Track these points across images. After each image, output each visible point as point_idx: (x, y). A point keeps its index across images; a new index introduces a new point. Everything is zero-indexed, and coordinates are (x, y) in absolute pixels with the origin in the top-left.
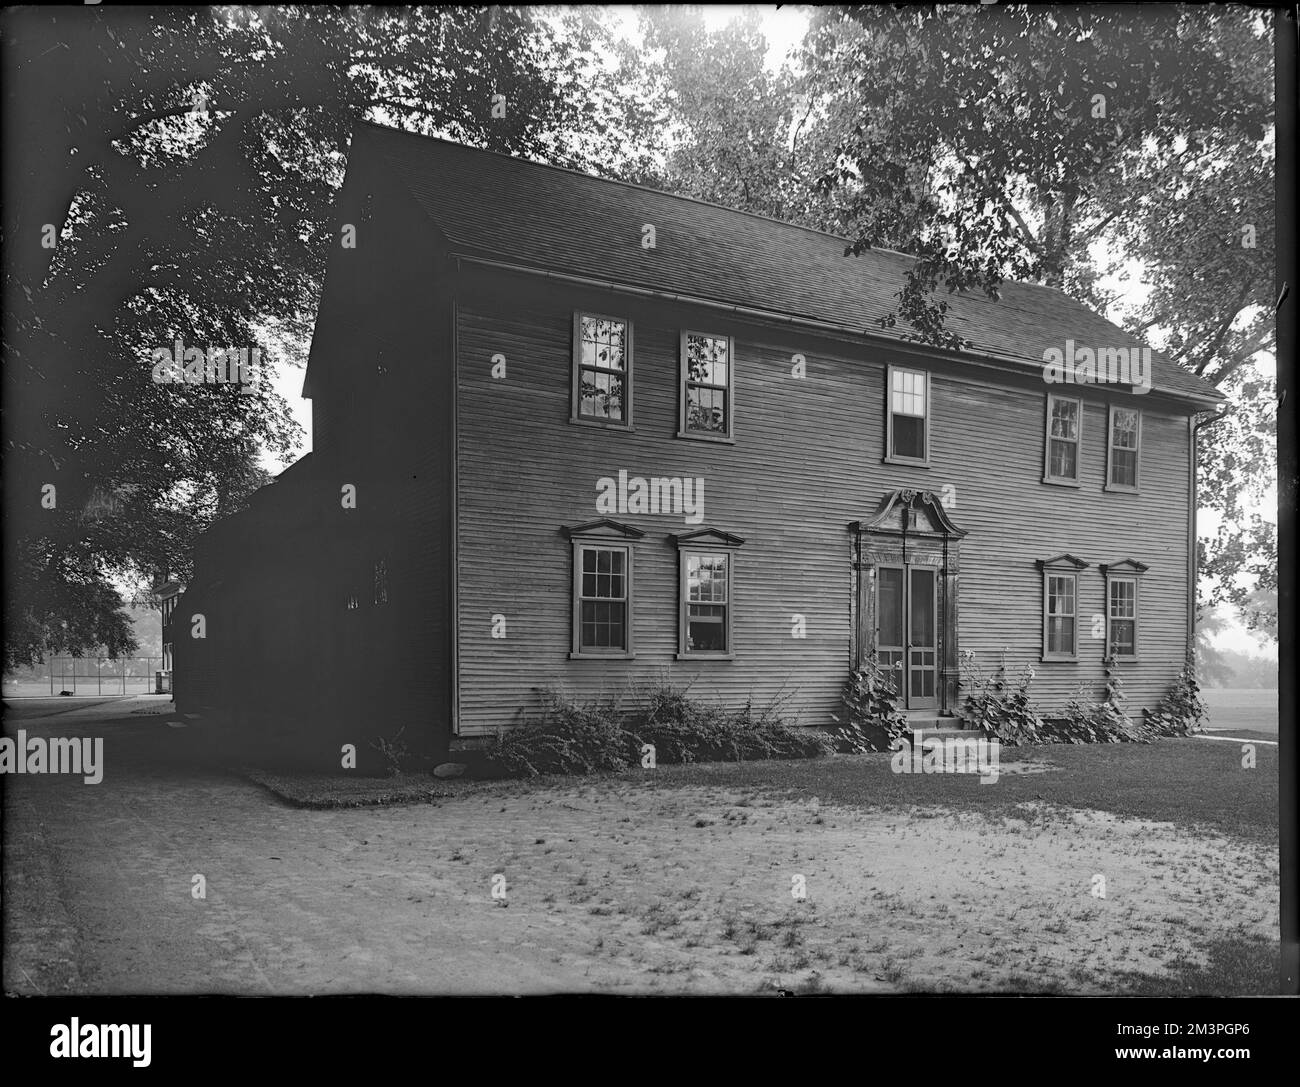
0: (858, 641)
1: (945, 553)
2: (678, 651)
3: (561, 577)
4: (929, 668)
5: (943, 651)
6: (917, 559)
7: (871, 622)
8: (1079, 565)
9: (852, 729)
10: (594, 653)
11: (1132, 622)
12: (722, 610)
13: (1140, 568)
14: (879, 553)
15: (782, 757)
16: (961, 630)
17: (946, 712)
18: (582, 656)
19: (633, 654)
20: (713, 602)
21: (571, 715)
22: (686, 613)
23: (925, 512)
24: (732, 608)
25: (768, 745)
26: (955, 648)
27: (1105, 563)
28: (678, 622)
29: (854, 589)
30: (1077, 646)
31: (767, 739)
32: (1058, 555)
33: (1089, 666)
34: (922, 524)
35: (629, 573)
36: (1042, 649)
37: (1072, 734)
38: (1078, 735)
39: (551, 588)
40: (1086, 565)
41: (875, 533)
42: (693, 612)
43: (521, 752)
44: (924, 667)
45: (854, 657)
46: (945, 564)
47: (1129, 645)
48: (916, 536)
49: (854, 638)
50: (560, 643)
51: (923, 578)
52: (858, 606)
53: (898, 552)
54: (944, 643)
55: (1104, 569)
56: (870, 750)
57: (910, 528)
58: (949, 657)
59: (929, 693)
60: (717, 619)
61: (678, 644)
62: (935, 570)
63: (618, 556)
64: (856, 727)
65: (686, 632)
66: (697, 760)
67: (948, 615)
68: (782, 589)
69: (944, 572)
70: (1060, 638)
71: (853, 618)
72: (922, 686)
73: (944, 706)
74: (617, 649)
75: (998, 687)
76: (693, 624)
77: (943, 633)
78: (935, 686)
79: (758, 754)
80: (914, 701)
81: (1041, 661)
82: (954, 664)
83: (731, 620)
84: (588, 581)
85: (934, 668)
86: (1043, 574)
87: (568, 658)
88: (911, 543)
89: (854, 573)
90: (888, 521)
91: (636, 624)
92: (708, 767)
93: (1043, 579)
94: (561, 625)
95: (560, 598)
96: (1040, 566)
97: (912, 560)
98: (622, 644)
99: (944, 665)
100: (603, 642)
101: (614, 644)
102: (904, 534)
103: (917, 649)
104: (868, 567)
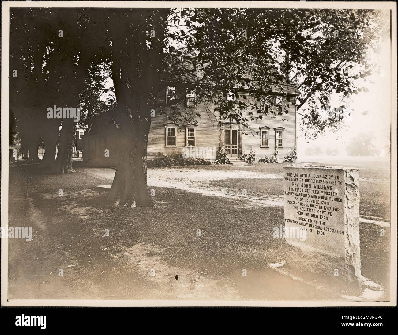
0: (221, 144)
1: (239, 126)
2: (185, 146)
3: (164, 133)
4: (236, 149)
5: (239, 146)
6: (233, 128)
7: (224, 140)
8: (269, 128)
9: (218, 160)
10: (170, 146)
11: (282, 139)
12: (194, 138)
13: (283, 128)
14: (225, 127)
15: (204, 165)
16: (243, 141)
17: (239, 157)
18: (167, 147)
19: (177, 146)
20: (192, 137)
21: (165, 157)
22: (187, 139)
23: (235, 119)
24: (196, 138)
25: (201, 163)
26: (241, 145)
27: (275, 127)
28: (185, 140)
29: (220, 134)
30: (269, 144)
31: (201, 161)
32: (264, 126)
33: (272, 148)
34: (234, 121)
35: (176, 132)
36: (261, 145)
37: (265, 162)
38: (266, 162)
39: (162, 135)
40: (270, 128)
41: (224, 123)
42: (188, 139)
43: (156, 162)
44: (235, 149)
45: (220, 147)
46: (239, 129)
47: (281, 144)
48: (233, 123)
49: (220, 143)
50: (164, 144)
51: (235, 132)
52: (221, 137)
53: (229, 127)
54: (239, 144)
55: (275, 129)
56: (221, 164)
57: (231, 122)
58: (240, 147)
59: (236, 153)
60: (193, 140)
61: (185, 144)
62: (237, 130)
63: (174, 129)
64: (219, 160)
65: (187, 142)
66: (187, 165)
67: (240, 138)
68: (205, 134)
69: (239, 130)
70: (265, 143)
71: (220, 139)
72: (234, 152)
73: (239, 156)
74: (174, 145)
75: (251, 153)
76: (188, 141)
77: (239, 142)
78: (237, 152)
79: (199, 164)
80: (233, 155)
81: (260, 147)
82: (241, 148)
83: (196, 140)
84: (169, 133)
85: (237, 149)
86: (261, 130)
87: (165, 147)
88: (231, 125)
89: (220, 131)
90: (227, 121)
91: (177, 141)
92: (189, 166)
93: (261, 131)
94: (164, 141)
95: (164, 136)
96: (260, 129)
97: (232, 128)
98: (175, 144)
99: (239, 148)
100: (172, 144)
101: (173, 145)
102: (230, 123)
103: (233, 145)
104: (223, 130)
